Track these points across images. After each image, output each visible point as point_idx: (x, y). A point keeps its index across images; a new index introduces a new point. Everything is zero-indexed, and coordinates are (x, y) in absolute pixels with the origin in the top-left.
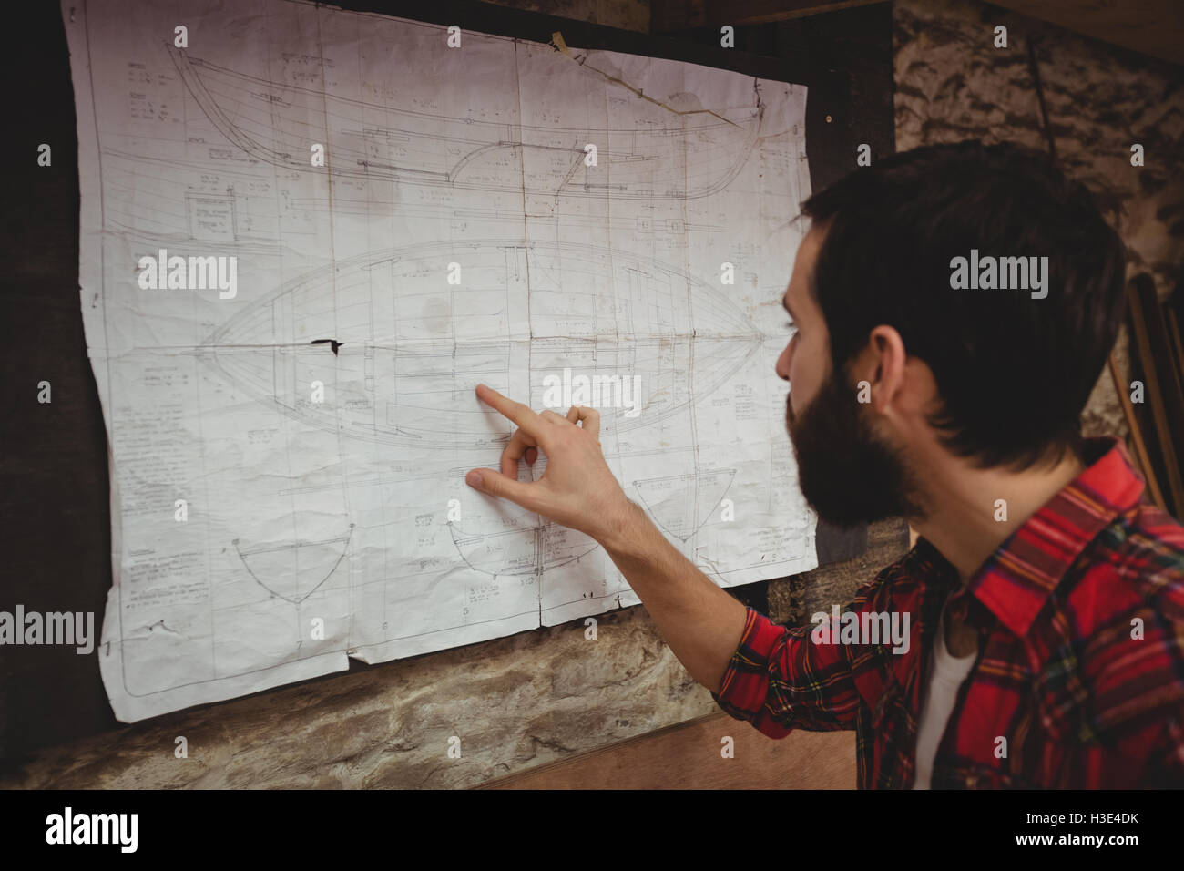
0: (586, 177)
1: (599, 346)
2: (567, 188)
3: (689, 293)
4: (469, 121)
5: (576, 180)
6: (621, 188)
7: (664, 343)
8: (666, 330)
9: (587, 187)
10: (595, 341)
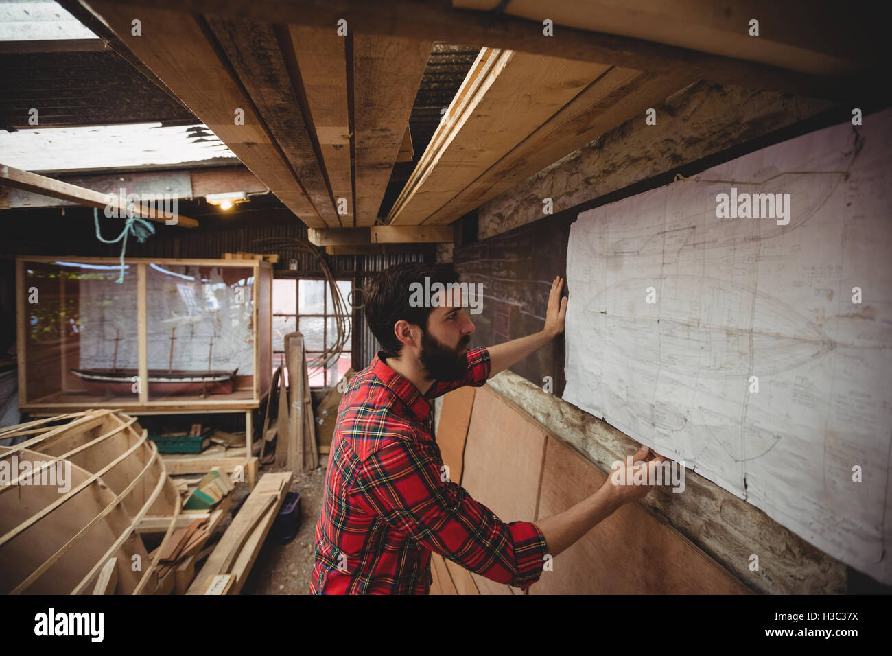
0: (694, 239)
1: (691, 328)
2: (685, 247)
3: (754, 302)
4: (648, 228)
5: (689, 243)
6: (714, 242)
7: (729, 333)
8: (732, 325)
9: (694, 245)
10: (688, 325)
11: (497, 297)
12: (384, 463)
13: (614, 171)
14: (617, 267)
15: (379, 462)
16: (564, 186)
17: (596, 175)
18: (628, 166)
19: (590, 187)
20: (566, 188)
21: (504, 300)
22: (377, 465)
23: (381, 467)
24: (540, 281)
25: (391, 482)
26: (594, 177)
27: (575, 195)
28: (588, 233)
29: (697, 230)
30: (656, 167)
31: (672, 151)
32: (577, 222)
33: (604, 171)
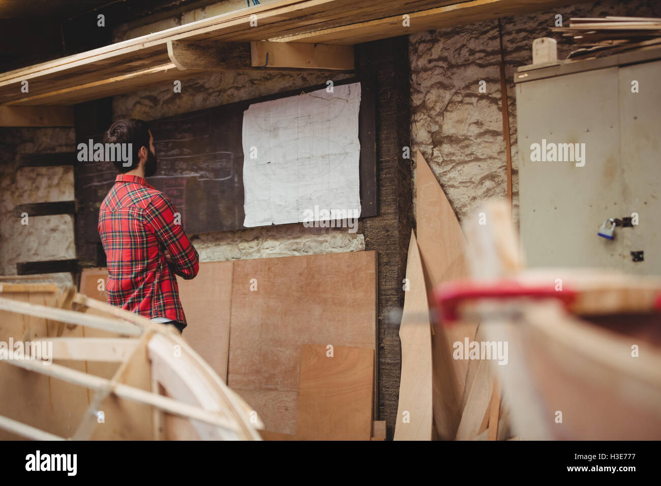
0: (310, 121)
2: (307, 124)
3: (329, 144)
5: (308, 122)
8: (323, 154)
9: (310, 123)
10: (309, 158)
11: (165, 175)
12: (156, 206)
13: (270, 79)
14: (276, 136)
15: (153, 206)
16: (232, 81)
17: (259, 78)
18: (279, 78)
19: (254, 86)
20: (233, 83)
21: (176, 175)
22: (153, 208)
23: (155, 208)
24: (218, 153)
25: (160, 213)
26: (256, 80)
27: (242, 90)
28: (257, 117)
29: (311, 117)
30: (295, 81)
31: (302, 75)
32: (248, 110)
33: (264, 78)
